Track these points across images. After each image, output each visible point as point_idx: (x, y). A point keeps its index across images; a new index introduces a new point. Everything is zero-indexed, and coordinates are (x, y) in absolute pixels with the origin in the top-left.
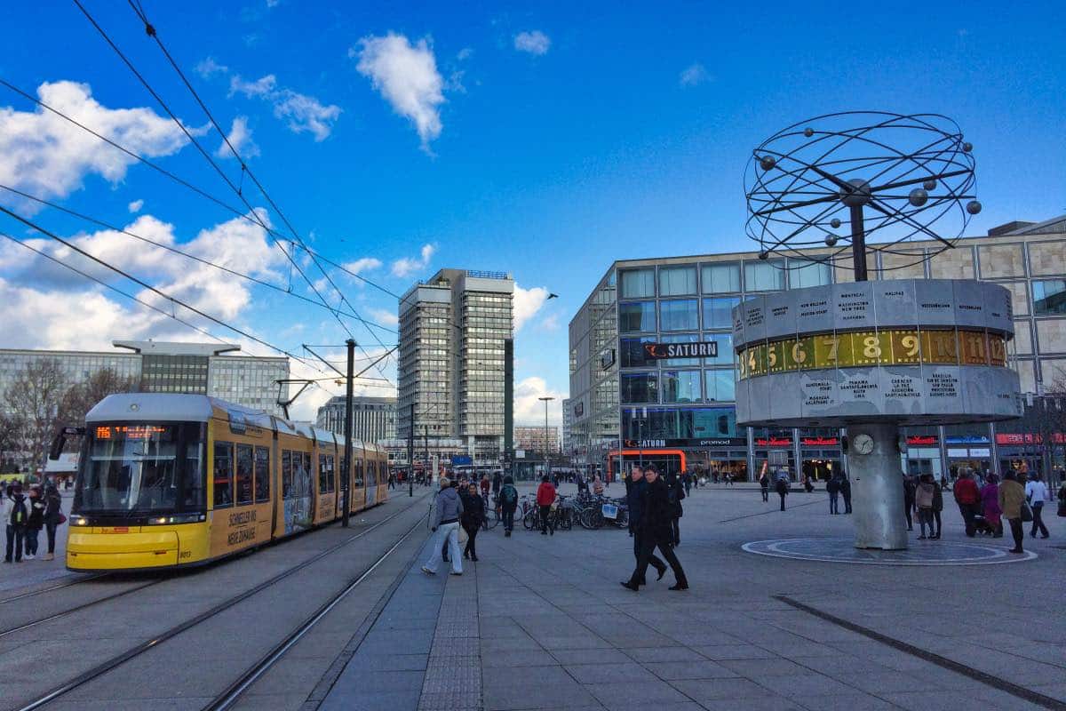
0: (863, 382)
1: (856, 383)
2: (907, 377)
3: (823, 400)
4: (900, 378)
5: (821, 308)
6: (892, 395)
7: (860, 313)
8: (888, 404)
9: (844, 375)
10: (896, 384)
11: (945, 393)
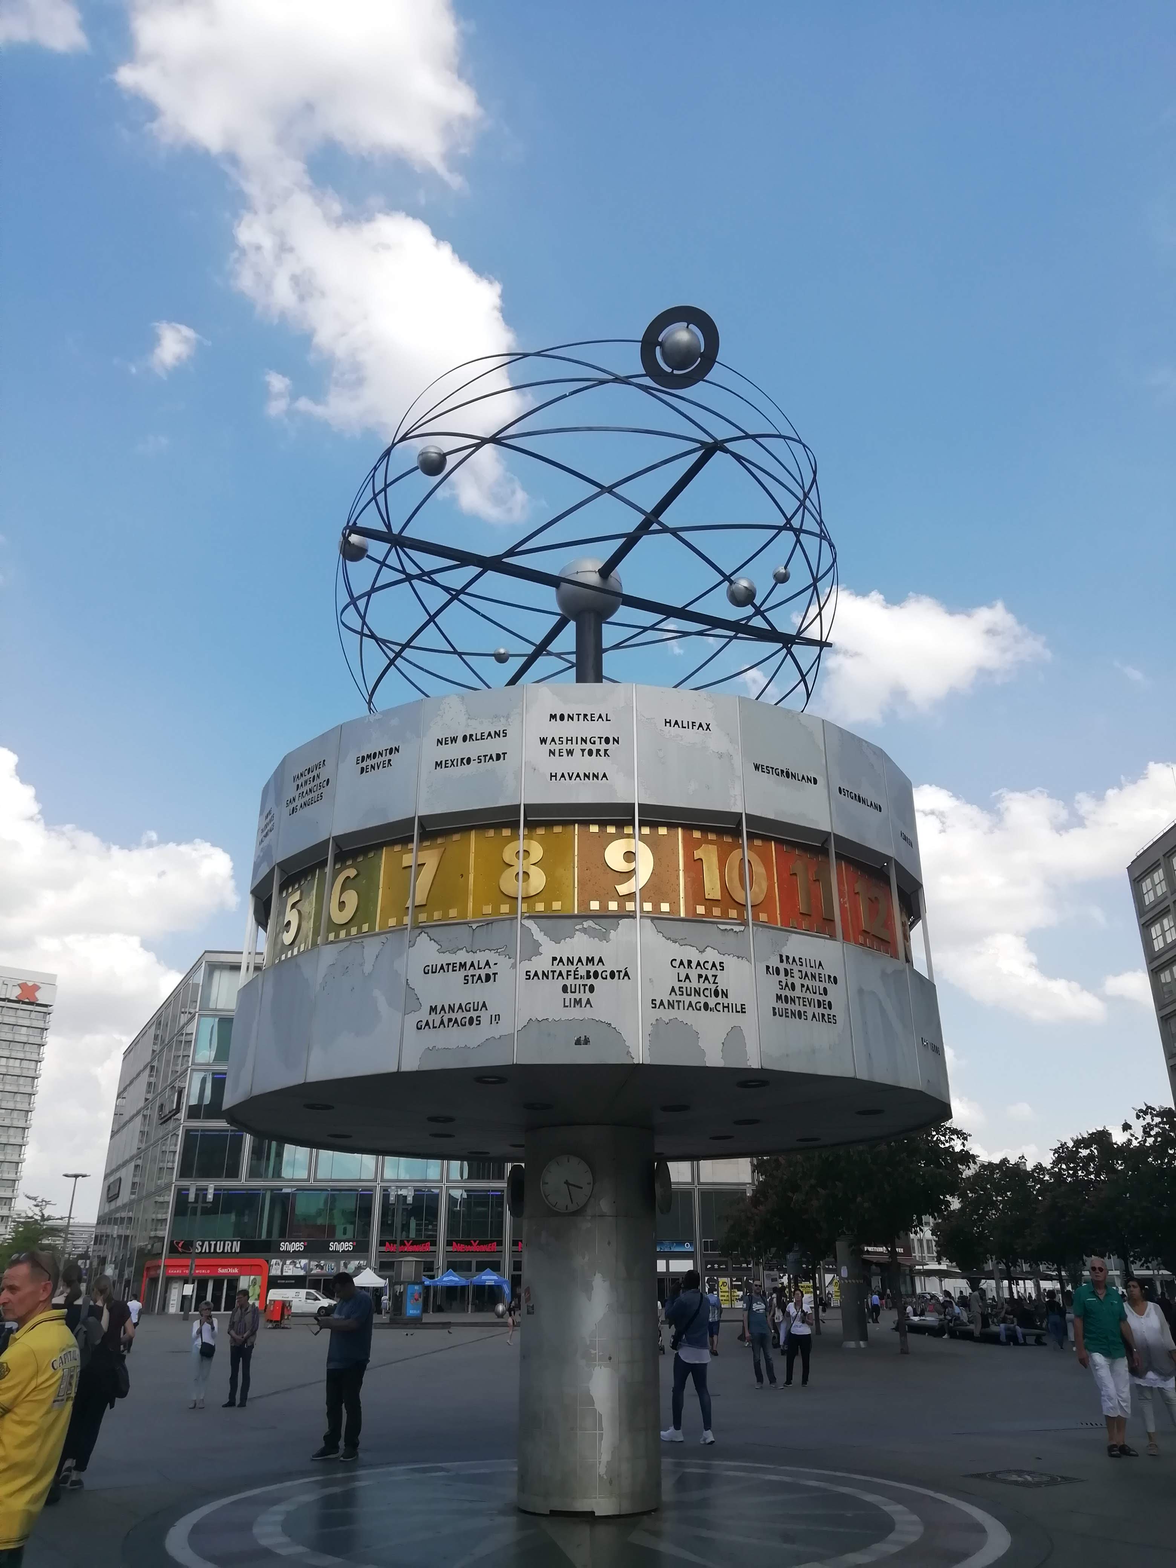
0: (590, 960)
1: (570, 961)
2: (711, 955)
3: (467, 1015)
4: (693, 955)
5: (492, 746)
6: (671, 1005)
7: (593, 765)
8: (658, 1030)
9: (541, 937)
10: (683, 972)
11: (810, 1011)
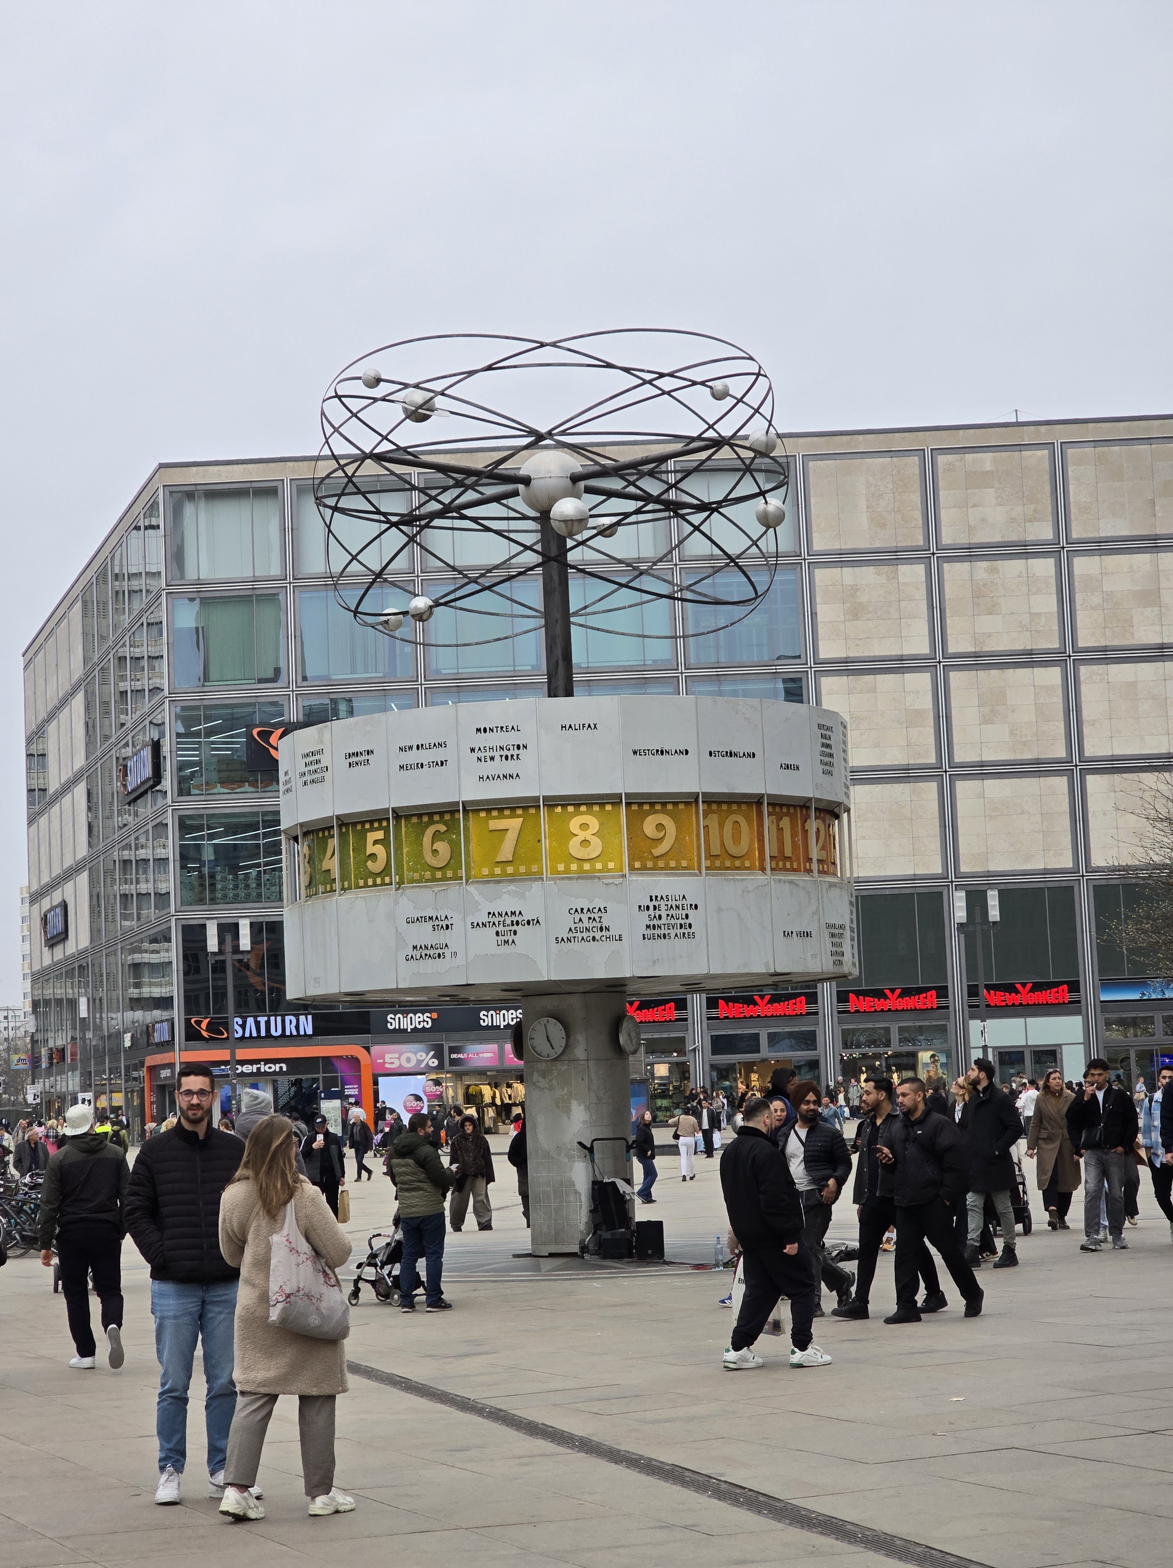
0: (513, 913)
1: (500, 914)
2: (599, 903)
3: (435, 952)
4: (585, 904)
5: (438, 755)
6: (569, 940)
7: (509, 767)
8: (559, 958)
9: (478, 898)
10: (577, 917)
11: (673, 933)
